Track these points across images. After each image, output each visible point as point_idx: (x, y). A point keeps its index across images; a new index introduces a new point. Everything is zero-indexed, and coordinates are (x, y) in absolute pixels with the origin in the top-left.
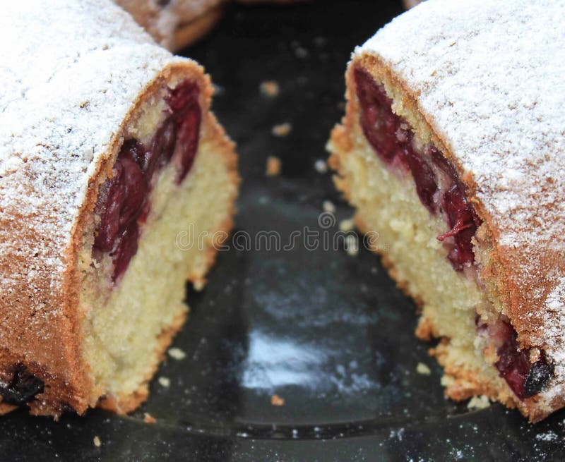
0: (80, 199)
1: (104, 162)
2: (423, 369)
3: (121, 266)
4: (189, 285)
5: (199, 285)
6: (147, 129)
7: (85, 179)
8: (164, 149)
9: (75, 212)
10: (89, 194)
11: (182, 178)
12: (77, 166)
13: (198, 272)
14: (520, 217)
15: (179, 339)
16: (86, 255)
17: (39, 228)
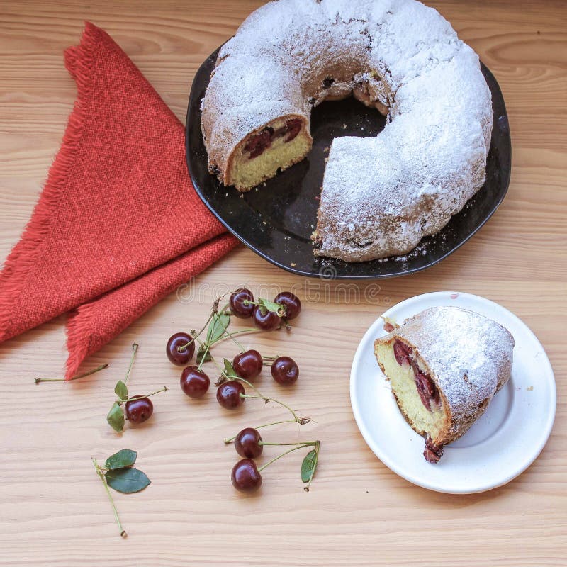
0: (243, 137)
1: (255, 131)
2: (312, 226)
3: (253, 156)
4: (279, 169)
5: (282, 170)
6: (277, 126)
7: (247, 133)
8: (282, 132)
9: (240, 139)
10: (246, 137)
11: (286, 142)
12: (248, 128)
13: (284, 167)
14: (326, 205)
15: (268, 181)
16: (240, 150)
17: (232, 138)
